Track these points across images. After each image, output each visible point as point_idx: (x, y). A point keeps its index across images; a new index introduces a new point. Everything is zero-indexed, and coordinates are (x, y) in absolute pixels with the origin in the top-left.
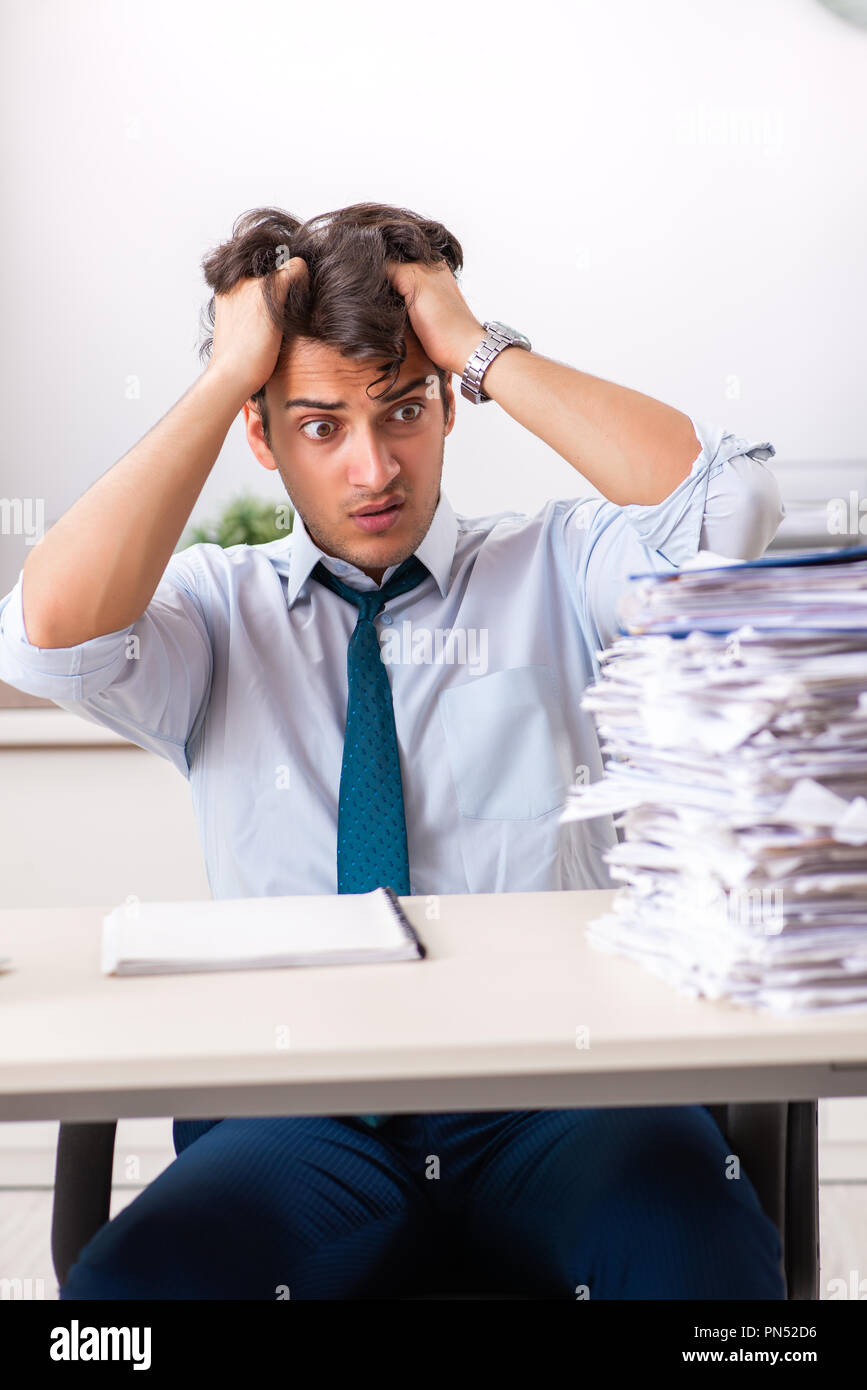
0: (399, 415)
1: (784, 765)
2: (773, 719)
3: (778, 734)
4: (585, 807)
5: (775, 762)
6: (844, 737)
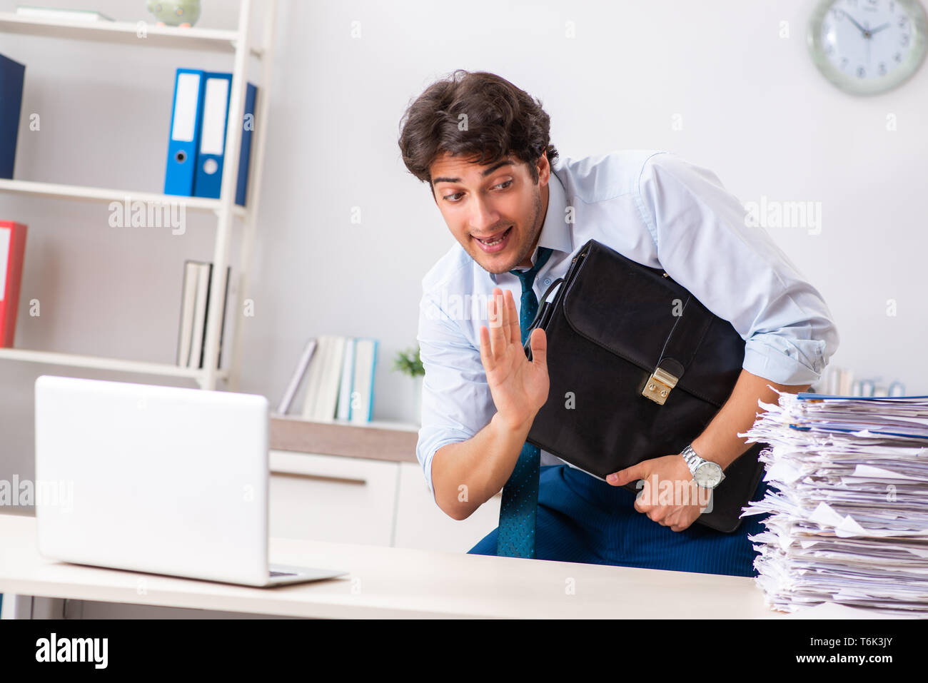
1: (814, 494)
2: (815, 472)
3: (815, 479)
5: (810, 493)
6: (848, 485)
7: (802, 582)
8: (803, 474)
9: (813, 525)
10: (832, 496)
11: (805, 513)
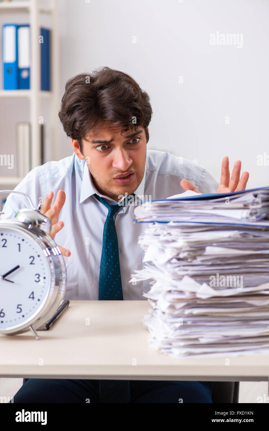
0: (131, 142)
1: (180, 270)
2: (178, 255)
3: (179, 259)
4: (137, 278)
5: (177, 269)
6: (202, 261)
7: (178, 332)
8: (170, 257)
9: (181, 292)
10: (192, 270)
11: (175, 283)
